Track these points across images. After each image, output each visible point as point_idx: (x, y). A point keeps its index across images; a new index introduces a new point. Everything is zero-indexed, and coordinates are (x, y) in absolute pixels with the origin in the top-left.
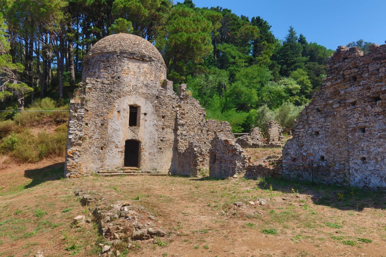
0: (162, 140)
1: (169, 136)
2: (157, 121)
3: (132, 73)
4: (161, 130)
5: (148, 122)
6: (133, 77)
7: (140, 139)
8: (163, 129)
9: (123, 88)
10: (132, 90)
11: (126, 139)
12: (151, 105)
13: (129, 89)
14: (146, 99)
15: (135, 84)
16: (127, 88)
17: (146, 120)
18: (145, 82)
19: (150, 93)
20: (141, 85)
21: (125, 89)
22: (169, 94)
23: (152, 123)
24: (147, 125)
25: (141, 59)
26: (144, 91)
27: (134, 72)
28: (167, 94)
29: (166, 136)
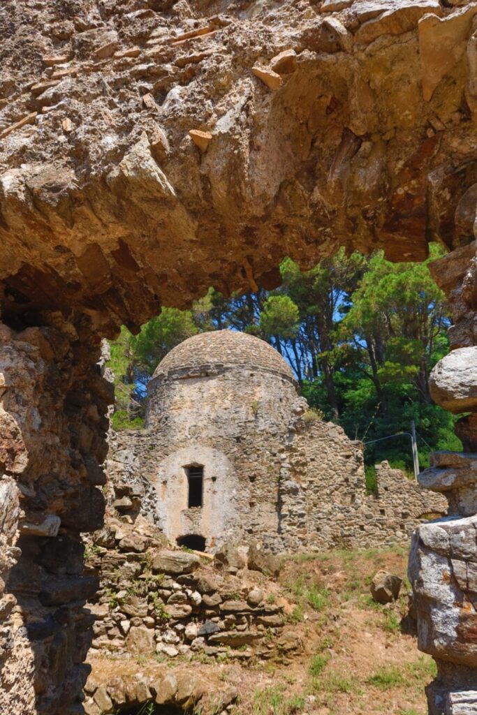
0: (250, 532)
1: (266, 521)
2: (237, 490)
3: (188, 404)
4: (247, 509)
5: (219, 495)
6: (190, 411)
7: (203, 534)
8: (252, 505)
9: (173, 436)
10: (189, 437)
11: (177, 537)
12: (224, 458)
13: (183, 437)
14: (215, 447)
15: (194, 423)
16: (179, 434)
17: (214, 492)
18: (213, 416)
19: (223, 434)
20: (205, 422)
21: (175, 438)
22: (262, 428)
23: (227, 496)
24: (217, 502)
25: (203, 375)
26: (212, 433)
27: (192, 401)
28: (260, 429)
29: (260, 521)
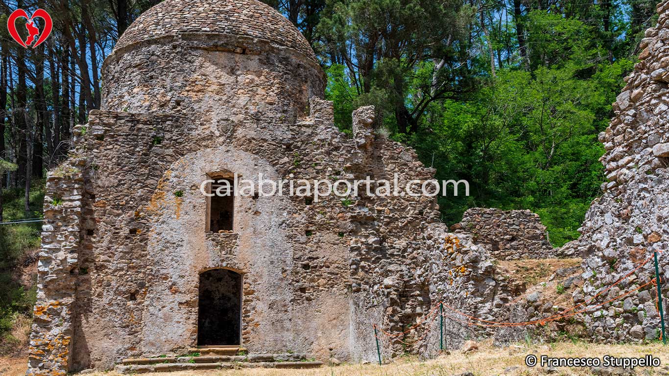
0: (306, 267)
1: (327, 254)
2: (289, 213)
3: (215, 87)
4: (303, 239)
5: (264, 216)
6: (217, 97)
7: (241, 266)
8: (308, 233)
9: (191, 129)
10: (217, 133)
11: (200, 268)
12: (269, 168)
13: (207, 132)
14: (257, 153)
15: (225, 117)
16: (200, 128)
17: (256, 213)
18: (253, 110)
19: (268, 137)
20: (241, 117)
21: (194, 133)
22: (322, 137)
23: (275, 220)
24: (260, 227)
25: (238, 50)
26: (252, 134)
27: (220, 84)
28: (319, 137)
29: (320, 253)
